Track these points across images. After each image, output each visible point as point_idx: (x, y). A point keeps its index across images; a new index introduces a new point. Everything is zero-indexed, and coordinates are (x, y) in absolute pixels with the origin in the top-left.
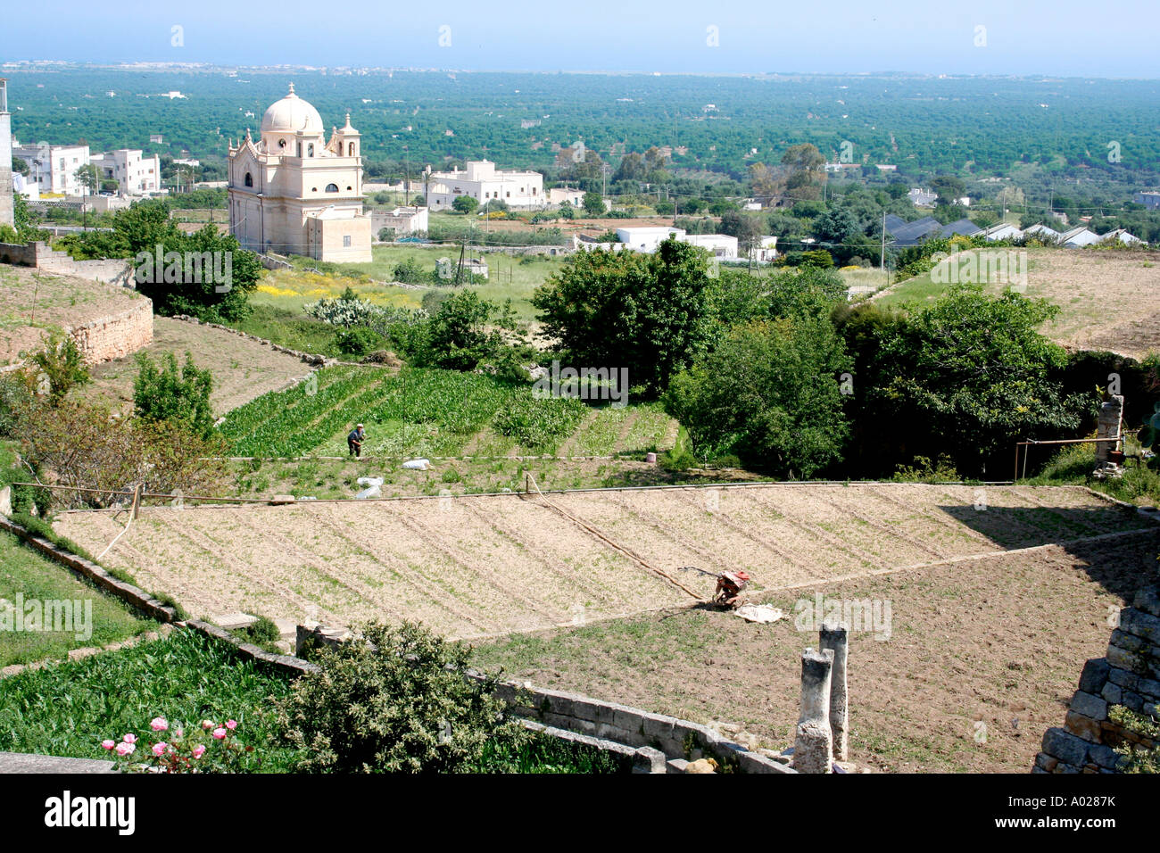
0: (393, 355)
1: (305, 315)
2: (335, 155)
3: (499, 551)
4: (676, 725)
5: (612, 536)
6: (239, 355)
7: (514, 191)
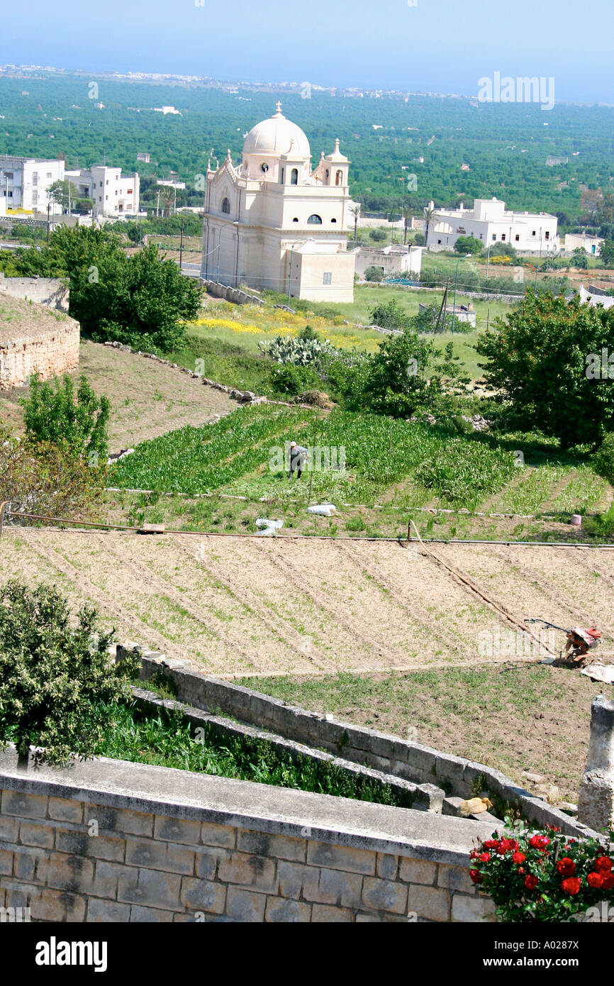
0: (327, 396)
1: (259, 353)
2: (320, 183)
3: (363, 595)
4: (467, 767)
5: (485, 589)
6: (166, 387)
7: (525, 234)
